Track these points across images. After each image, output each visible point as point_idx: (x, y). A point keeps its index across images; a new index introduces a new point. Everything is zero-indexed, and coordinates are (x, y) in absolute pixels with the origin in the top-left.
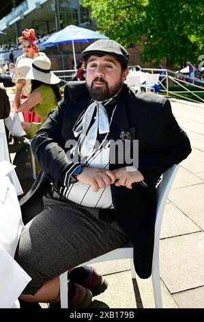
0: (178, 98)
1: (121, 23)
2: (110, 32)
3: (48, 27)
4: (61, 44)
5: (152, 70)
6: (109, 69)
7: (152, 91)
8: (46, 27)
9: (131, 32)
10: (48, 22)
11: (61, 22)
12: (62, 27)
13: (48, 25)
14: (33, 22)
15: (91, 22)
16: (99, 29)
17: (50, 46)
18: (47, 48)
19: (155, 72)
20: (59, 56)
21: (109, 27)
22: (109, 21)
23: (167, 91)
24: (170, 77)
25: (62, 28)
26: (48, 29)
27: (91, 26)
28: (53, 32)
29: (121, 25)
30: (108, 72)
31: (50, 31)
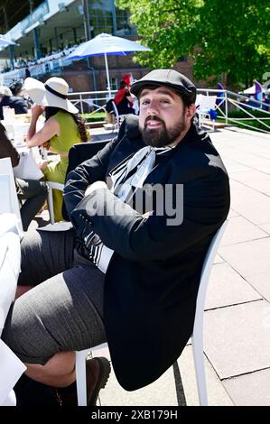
0: (240, 126)
1: (167, 30)
2: (154, 42)
3: (75, 34)
4: (91, 58)
5: (207, 90)
6: (166, 105)
7: (207, 117)
8: (73, 36)
9: (180, 41)
10: (74, 29)
11: (92, 28)
12: (93, 35)
13: (75, 32)
14: (55, 28)
15: (130, 28)
16: (139, 38)
17: (78, 60)
18: (73, 62)
19: (211, 94)
20: (89, 72)
21: (152, 36)
22: (153, 27)
23: (226, 117)
24: (230, 100)
25: (93, 37)
26: (75, 38)
27: (130, 34)
28: (81, 41)
29: (168, 32)
30: (164, 109)
31: (78, 40)
